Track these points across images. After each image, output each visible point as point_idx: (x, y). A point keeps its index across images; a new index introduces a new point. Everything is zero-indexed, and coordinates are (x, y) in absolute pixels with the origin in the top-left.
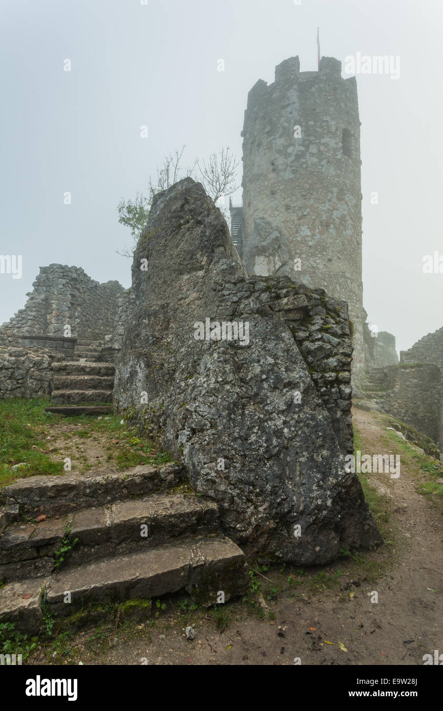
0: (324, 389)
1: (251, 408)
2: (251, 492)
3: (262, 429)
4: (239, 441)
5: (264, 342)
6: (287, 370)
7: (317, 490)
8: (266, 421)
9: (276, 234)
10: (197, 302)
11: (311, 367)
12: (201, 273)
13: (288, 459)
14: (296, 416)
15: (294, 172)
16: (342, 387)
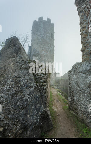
0: (39, 88)
1: (19, 94)
2: (15, 121)
3: (22, 100)
4: (14, 105)
5: (25, 76)
6: (30, 83)
7: (36, 117)
8: (23, 98)
9: (37, 52)
10: (13, 65)
11: (37, 82)
12: (14, 58)
13: (29, 108)
14: (32, 95)
15: (41, 40)
16: (44, 87)
